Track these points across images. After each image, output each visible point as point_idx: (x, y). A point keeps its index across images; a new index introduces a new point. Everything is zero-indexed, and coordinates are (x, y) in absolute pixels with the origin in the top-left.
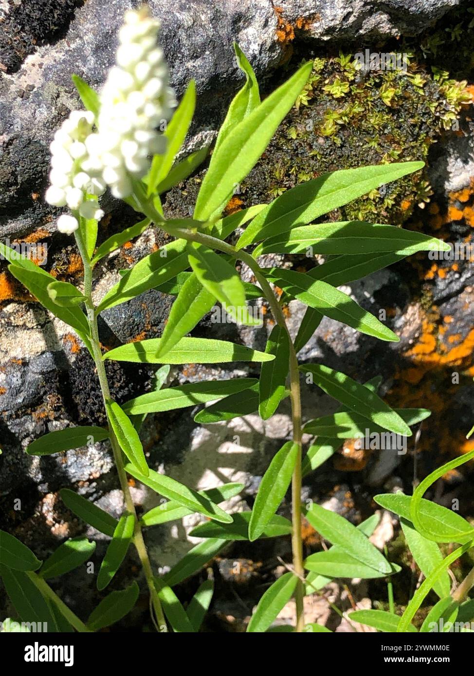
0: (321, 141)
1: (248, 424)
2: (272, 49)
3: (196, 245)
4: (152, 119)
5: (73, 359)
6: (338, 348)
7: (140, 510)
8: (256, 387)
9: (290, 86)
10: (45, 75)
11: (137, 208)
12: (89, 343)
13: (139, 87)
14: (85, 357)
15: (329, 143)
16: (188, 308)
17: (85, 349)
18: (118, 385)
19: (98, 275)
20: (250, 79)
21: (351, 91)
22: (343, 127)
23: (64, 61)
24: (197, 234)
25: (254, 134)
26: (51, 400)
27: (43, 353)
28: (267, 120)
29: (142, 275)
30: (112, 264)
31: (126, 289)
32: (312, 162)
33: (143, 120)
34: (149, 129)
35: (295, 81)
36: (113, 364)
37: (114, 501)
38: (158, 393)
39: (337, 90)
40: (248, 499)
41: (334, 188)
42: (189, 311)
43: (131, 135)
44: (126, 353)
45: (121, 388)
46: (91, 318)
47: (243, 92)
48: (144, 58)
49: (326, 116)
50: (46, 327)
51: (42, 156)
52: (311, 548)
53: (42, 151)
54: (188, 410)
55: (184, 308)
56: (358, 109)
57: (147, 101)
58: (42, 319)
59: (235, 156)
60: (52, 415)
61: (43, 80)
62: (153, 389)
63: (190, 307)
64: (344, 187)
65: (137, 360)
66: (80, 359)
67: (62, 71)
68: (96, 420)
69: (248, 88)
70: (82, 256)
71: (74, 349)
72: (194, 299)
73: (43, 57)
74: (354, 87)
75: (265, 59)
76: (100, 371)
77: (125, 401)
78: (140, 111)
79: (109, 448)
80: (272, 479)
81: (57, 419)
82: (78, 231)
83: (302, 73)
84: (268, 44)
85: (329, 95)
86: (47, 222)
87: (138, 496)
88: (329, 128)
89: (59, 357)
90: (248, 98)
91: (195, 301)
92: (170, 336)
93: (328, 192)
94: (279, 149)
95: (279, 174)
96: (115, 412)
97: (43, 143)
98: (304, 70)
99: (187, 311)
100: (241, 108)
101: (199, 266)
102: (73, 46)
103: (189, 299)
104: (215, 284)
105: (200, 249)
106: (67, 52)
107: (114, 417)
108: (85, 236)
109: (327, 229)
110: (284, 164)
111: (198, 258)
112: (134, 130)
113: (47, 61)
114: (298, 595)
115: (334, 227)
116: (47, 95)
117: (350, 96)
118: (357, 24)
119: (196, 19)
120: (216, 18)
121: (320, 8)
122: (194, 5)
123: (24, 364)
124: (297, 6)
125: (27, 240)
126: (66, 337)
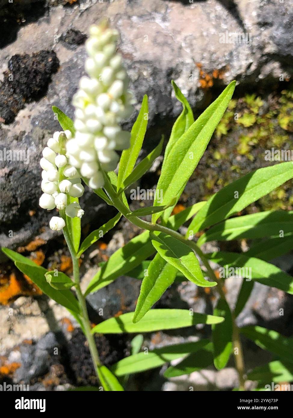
0: (239, 158)
1: (205, 377)
2: (197, 93)
3: (157, 233)
4: (117, 115)
5: (69, 336)
6: (265, 314)
8: (210, 347)
10: (33, 123)
12: (81, 322)
13: (105, 89)
14: (79, 334)
15: (245, 159)
16: (154, 283)
17: (79, 329)
18: (104, 353)
19: (83, 271)
20: (186, 107)
21: (257, 121)
22: (254, 147)
23: (46, 112)
24: (156, 226)
25: (194, 143)
26: (55, 370)
27: (47, 333)
28: (204, 130)
29: (116, 264)
30: (93, 262)
31: (106, 276)
32: (234, 175)
33: (110, 117)
34: (115, 124)
36: (100, 338)
38: (135, 356)
39: (247, 121)
41: (258, 182)
42: (155, 285)
43: (100, 132)
45: (107, 356)
46: (81, 304)
47: (181, 117)
48: (107, 63)
49: (241, 140)
50: (48, 313)
51: (35, 182)
53: (35, 178)
54: (158, 369)
55: (151, 283)
56: (263, 134)
57: (111, 100)
58: (44, 308)
60: (57, 381)
61: (31, 127)
62: (131, 354)
63: (156, 282)
64: (265, 181)
65: (118, 331)
66: (75, 336)
67: (45, 119)
68: (90, 383)
69: (185, 114)
70: (70, 250)
71: (70, 329)
72: (158, 276)
73: (31, 110)
74: (259, 117)
75: (193, 100)
77: (112, 366)
78: (107, 109)
81: (61, 384)
82: (65, 228)
84: (194, 90)
85: (242, 125)
86: (42, 232)
88: (244, 148)
89: (59, 336)
90: (185, 122)
91: (159, 277)
92: (143, 305)
93: (253, 187)
94: (208, 166)
95: (210, 184)
96: (105, 377)
97: (35, 172)
99: (154, 285)
100: (181, 130)
101: (161, 247)
102: (52, 101)
103: (154, 276)
104: (175, 259)
105: (159, 236)
106: (48, 105)
107: (103, 377)
108: (71, 235)
109: (252, 219)
110: (213, 177)
111: (159, 242)
112: (103, 126)
113: (34, 113)
115: (258, 217)
116: (35, 136)
117: (256, 125)
118: (258, 72)
119: (140, 75)
120: (155, 73)
121: (229, 62)
122: (138, 65)
123: (34, 343)
124: (212, 62)
125: (29, 248)
126: (63, 320)
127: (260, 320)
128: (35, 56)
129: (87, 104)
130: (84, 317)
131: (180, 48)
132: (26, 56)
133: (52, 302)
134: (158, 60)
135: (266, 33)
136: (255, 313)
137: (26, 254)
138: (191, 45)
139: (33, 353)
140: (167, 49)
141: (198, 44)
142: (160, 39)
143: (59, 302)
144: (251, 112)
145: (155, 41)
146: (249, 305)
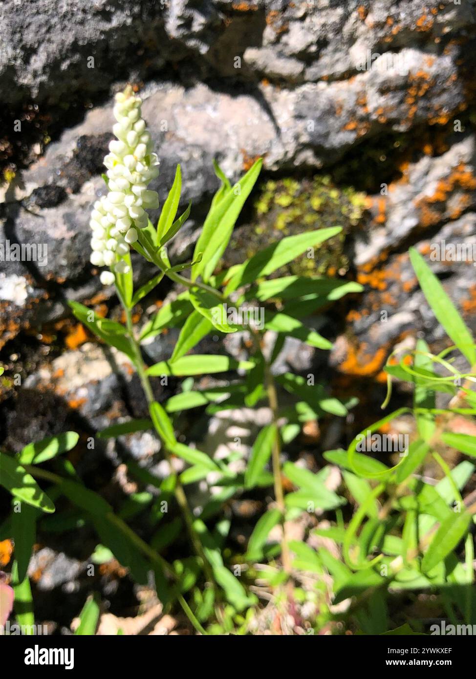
0: (276, 234)
4: (142, 174)
5: (130, 379)
7: (179, 474)
8: (244, 389)
9: (249, 177)
11: (149, 259)
12: (137, 365)
13: (131, 151)
14: (136, 377)
20: (225, 184)
21: (293, 201)
24: (195, 283)
26: (117, 405)
31: (155, 327)
35: (252, 172)
37: (164, 469)
38: (185, 395)
39: (285, 201)
40: (246, 461)
43: (129, 190)
44: (160, 370)
45: (160, 394)
46: (135, 349)
50: (110, 358)
52: (288, 491)
56: (298, 212)
57: (137, 161)
58: (107, 354)
59: (216, 228)
60: (119, 414)
63: (194, 331)
64: (291, 248)
65: (167, 374)
66: (133, 379)
69: (224, 189)
70: (123, 303)
71: (130, 373)
72: (197, 326)
74: (295, 199)
76: (146, 385)
77: (163, 403)
78: (133, 169)
79: (156, 435)
80: (260, 448)
81: (122, 417)
83: (256, 166)
87: (178, 464)
88: (281, 225)
89: (120, 377)
92: (180, 349)
96: (157, 411)
98: (257, 164)
99: (192, 333)
101: (197, 300)
103: (193, 327)
104: (206, 310)
105: (197, 292)
107: (155, 411)
108: (125, 291)
111: (196, 295)
112: (131, 185)
114: (282, 521)
117: (292, 205)
118: (293, 159)
119: (191, 157)
120: (204, 155)
121: (269, 149)
122: (189, 148)
123: (99, 383)
124: (255, 148)
125: (94, 301)
126: (125, 364)
127: (292, 370)
128: (100, 136)
129: (115, 164)
130: (139, 360)
131: (227, 135)
132: (92, 137)
133: (114, 350)
134: (207, 144)
135: (301, 124)
136: (288, 364)
137: (91, 307)
138: (237, 133)
139: (98, 391)
140: (216, 135)
141: (243, 132)
142: (210, 127)
143: (120, 349)
144: (288, 194)
145: (205, 128)
146: (282, 357)
